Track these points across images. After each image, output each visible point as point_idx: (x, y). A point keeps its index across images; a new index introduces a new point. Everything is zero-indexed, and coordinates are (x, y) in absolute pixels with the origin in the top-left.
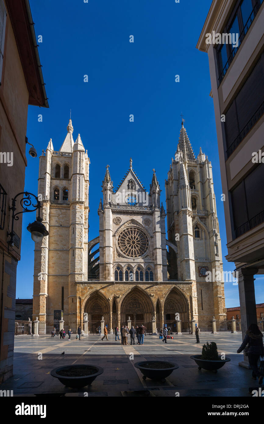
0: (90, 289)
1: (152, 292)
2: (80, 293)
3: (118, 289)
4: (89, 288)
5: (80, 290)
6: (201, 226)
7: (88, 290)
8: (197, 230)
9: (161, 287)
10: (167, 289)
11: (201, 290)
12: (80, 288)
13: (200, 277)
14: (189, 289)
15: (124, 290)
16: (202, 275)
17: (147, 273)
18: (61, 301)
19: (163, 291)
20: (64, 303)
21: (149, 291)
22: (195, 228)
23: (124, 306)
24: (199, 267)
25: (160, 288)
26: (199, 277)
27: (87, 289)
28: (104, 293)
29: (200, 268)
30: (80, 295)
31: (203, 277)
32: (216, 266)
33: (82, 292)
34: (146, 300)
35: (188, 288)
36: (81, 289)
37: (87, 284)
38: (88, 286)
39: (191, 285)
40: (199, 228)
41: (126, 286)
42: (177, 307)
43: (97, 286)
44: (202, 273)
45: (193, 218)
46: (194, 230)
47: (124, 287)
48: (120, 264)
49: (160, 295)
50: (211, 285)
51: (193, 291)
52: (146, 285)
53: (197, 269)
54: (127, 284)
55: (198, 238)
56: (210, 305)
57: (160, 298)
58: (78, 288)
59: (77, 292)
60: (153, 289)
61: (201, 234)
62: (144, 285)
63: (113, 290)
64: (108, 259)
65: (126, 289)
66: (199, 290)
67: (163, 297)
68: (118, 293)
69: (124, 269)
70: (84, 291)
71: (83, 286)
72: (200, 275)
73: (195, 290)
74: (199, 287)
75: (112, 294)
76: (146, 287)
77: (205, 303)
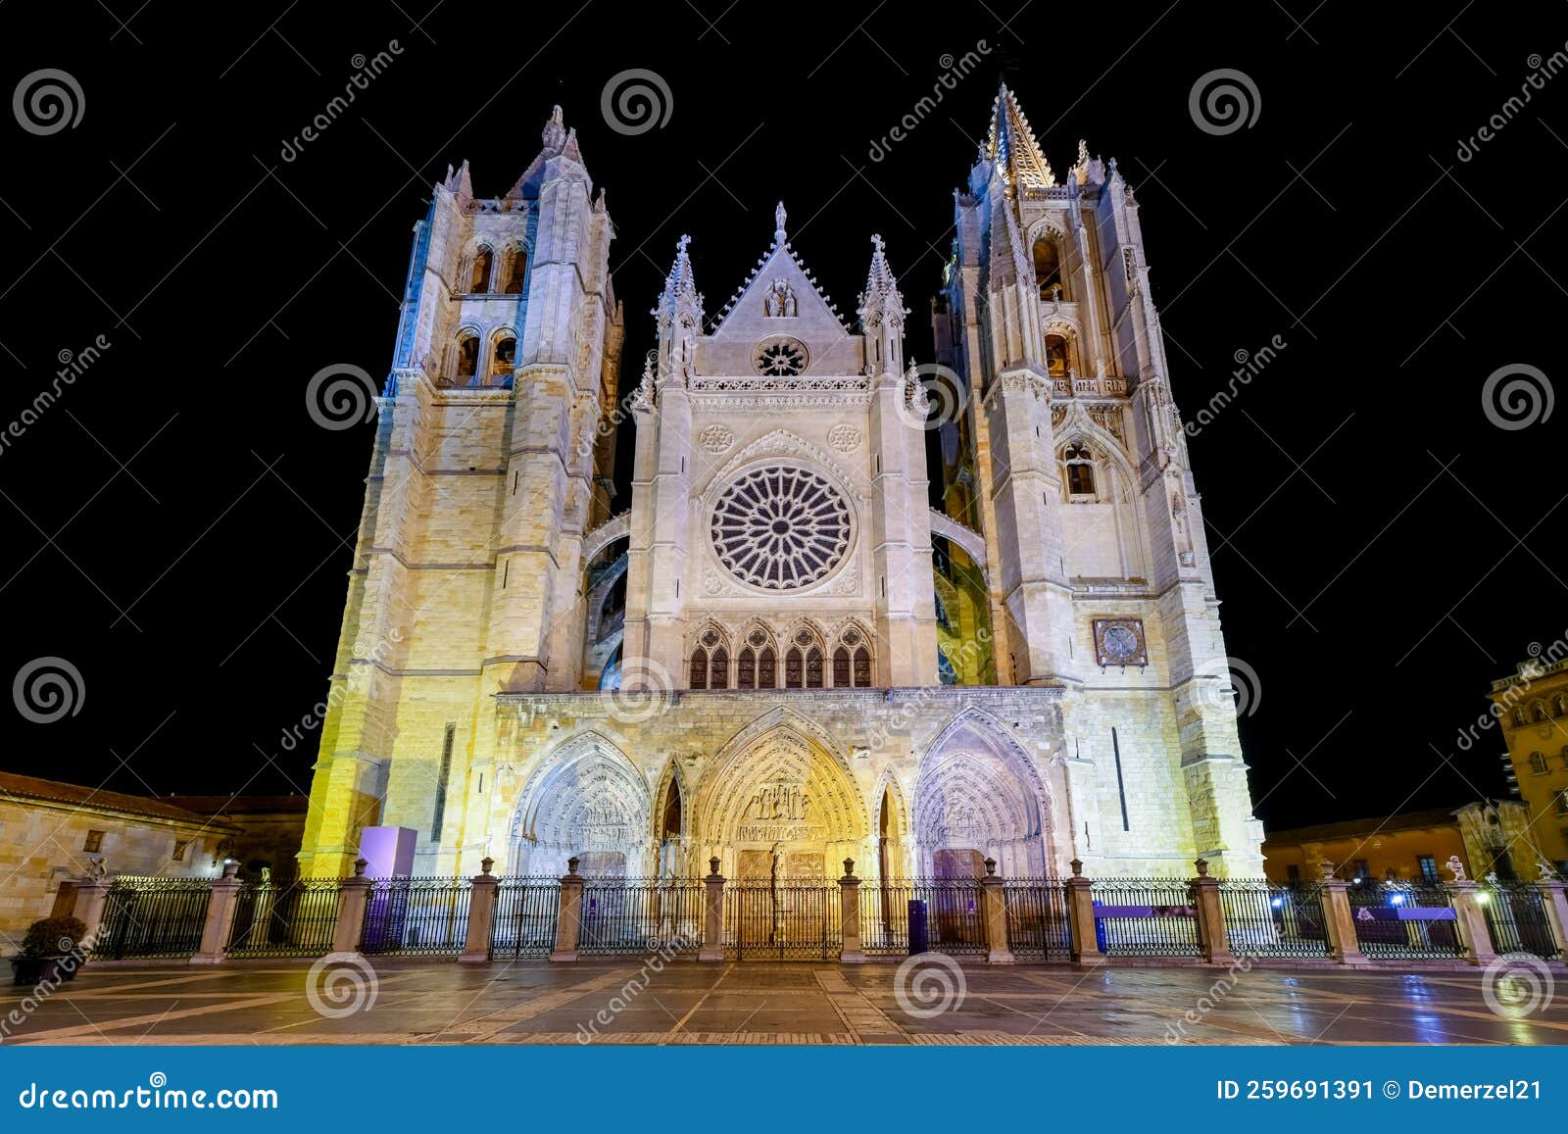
0: (560, 730)
1: (856, 738)
2: (513, 749)
3: (691, 726)
4: (554, 722)
5: (514, 735)
6: (1096, 445)
7: (549, 730)
8: (1078, 461)
10: (935, 724)
11: (1114, 729)
12: (515, 722)
13: (1104, 666)
14: (1049, 723)
15: (719, 732)
16: (1112, 659)
17: (841, 657)
18: (434, 786)
19: (914, 733)
20: (449, 797)
21: (845, 732)
22: (1071, 455)
24: (1094, 623)
26: (1099, 669)
27: (545, 725)
28: (625, 745)
29: (1099, 625)
30: (512, 756)
31: (1118, 669)
33: (521, 739)
35: (1042, 718)
36: (520, 726)
37: (546, 702)
38: (552, 715)
39: (1058, 701)
40: (1086, 455)
41: (729, 712)
42: (992, 816)
43: (592, 715)
44: (1112, 648)
45: (1060, 413)
46: (1066, 464)
47: (721, 718)
48: (717, 618)
49: (899, 751)
50: (1163, 705)
51: (1068, 732)
52: (831, 706)
53: (1086, 632)
54: (734, 704)
55: (1084, 497)
56: (1164, 807)
57: (901, 766)
58: (504, 725)
59: (499, 744)
60: (864, 725)
61: (1099, 480)
62: (819, 707)
63: (667, 732)
64: (663, 598)
65: (729, 727)
66: (1101, 733)
67: (913, 763)
68: (690, 744)
69: (734, 642)
70: (531, 739)
71: (529, 713)
72: (1104, 660)
73: (1080, 729)
74: (1100, 717)
75: (661, 750)
76: (828, 713)
77: (1140, 796)
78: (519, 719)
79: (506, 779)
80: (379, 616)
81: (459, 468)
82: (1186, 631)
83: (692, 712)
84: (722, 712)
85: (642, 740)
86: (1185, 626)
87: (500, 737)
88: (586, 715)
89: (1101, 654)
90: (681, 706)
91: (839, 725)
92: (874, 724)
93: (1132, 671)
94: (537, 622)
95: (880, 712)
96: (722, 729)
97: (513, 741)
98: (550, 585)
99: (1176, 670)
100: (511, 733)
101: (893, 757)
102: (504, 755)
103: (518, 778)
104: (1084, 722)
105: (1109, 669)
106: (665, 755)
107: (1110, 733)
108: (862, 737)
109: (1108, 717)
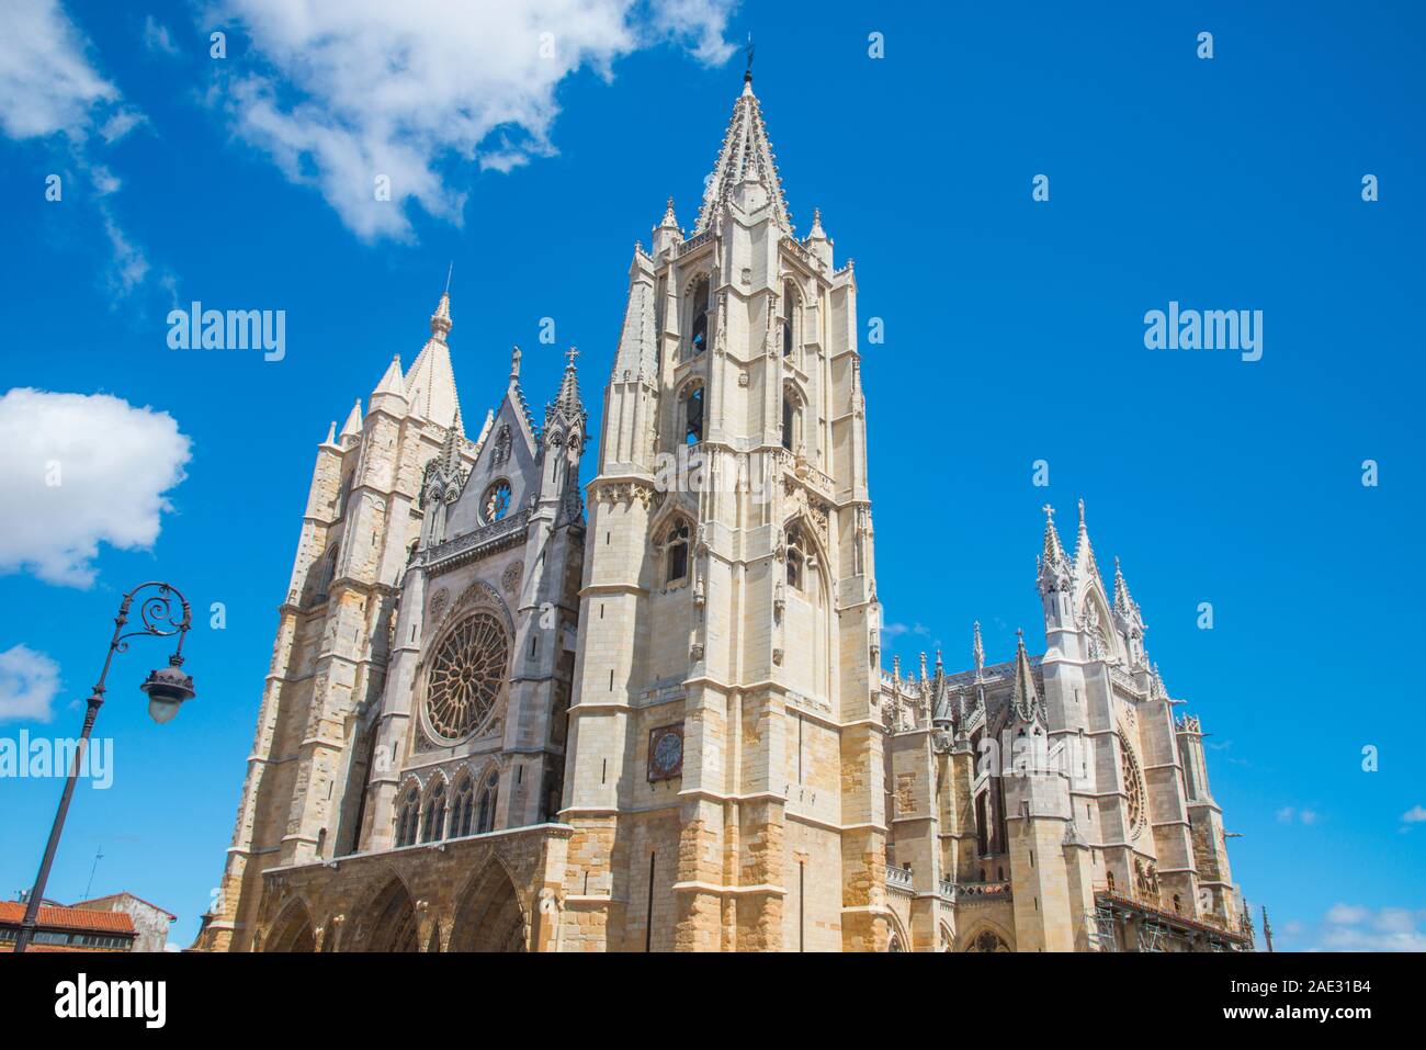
0: (287, 897)
1: (422, 891)
2: (264, 917)
3: (342, 889)
4: (284, 892)
5: (266, 905)
8: (677, 542)
10: (468, 873)
12: (268, 895)
13: (649, 785)
16: (658, 772)
17: (485, 800)
19: (456, 884)
24: (651, 734)
28: (311, 907)
30: (263, 922)
33: (268, 907)
35: (533, 859)
36: (269, 897)
43: (301, 884)
44: (661, 760)
46: (665, 548)
49: (445, 903)
54: (366, 867)
55: (677, 583)
57: (442, 918)
58: (263, 897)
59: (259, 913)
60: (429, 879)
63: (331, 896)
67: (450, 914)
68: (340, 905)
69: (422, 797)
70: (272, 908)
71: (275, 886)
72: (652, 776)
74: (643, 842)
75: (326, 913)
76: (412, 869)
77: (663, 931)
78: (270, 891)
85: (319, 904)
87: (260, 907)
88: (298, 885)
89: (650, 768)
91: (416, 880)
96: (357, 890)
97: (265, 910)
100: (265, 903)
101: (440, 909)
102: (260, 921)
104: (602, 854)
105: (658, 784)
106: (327, 916)
107: (649, 859)
108: (426, 890)
109: (650, 841)
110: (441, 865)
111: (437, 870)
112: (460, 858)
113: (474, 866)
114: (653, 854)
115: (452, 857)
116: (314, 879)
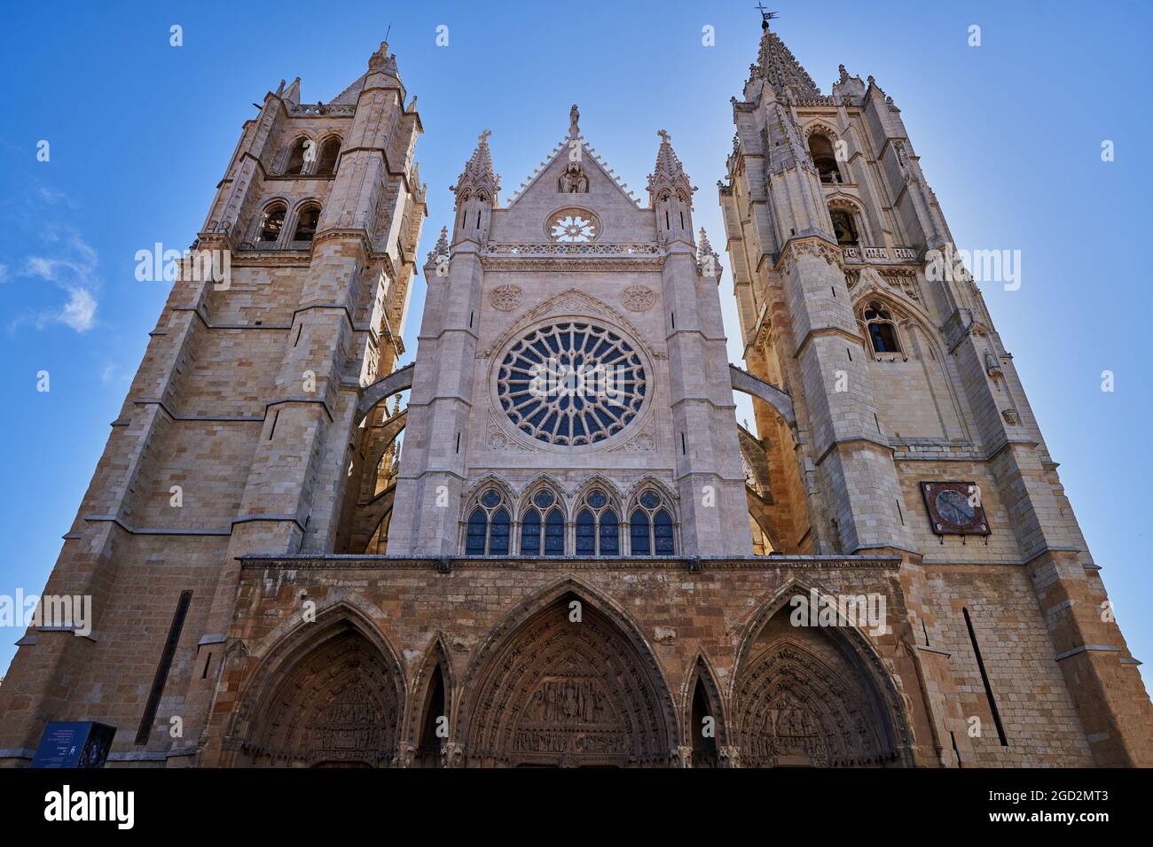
0: (309, 600)
1: (657, 617)
3: (461, 598)
4: (303, 591)
5: (254, 606)
6: (896, 306)
7: (296, 602)
8: (878, 319)
9: (711, 586)
12: (258, 591)
13: (940, 535)
14: (888, 601)
15: (495, 607)
17: (638, 522)
18: (153, 669)
20: (167, 684)
21: (643, 610)
22: (870, 315)
23: (508, 711)
24: (921, 487)
25: (708, 593)
26: (935, 538)
27: (291, 596)
28: (383, 620)
29: (928, 488)
30: (248, 632)
31: (958, 539)
32: (1020, 475)
33: (261, 612)
34: (633, 671)
36: (262, 596)
37: (297, 567)
38: (301, 581)
39: (896, 575)
40: (885, 315)
41: (509, 583)
42: (830, 721)
43: (348, 583)
44: (947, 514)
45: (852, 275)
46: (867, 323)
47: (499, 590)
48: (501, 476)
49: (710, 635)
50: (1017, 581)
51: (912, 613)
52: (627, 578)
53: (915, 496)
54: (514, 574)
55: (891, 356)
56: (1046, 713)
57: (713, 654)
58: (244, 594)
59: (235, 618)
60: (667, 601)
61: (903, 337)
62: (614, 578)
63: (433, 607)
64: (440, 453)
65: (507, 601)
66: (950, 614)
67: (728, 651)
68: (459, 621)
69: (517, 503)
70: (273, 611)
71: (276, 580)
72: (940, 527)
73: (925, 609)
74: (946, 596)
75: (424, 629)
76: (624, 587)
77: (1013, 697)
78: (264, 587)
79: (237, 661)
80: (132, 467)
81: (245, 323)
82: (1027, 494)
83: (465, 582)
84: (499, 583)
85: (403, 616)
86: (1025, 490)
87: (237, 609)
88: (341, 584)
89: (935, 521)
90: (452, 576)
91: (638, 602)
92: (678, 600)
93: (974, 543)
94: (300, 476)
95: (685, 586)
96: (499, 604)
97: (252, 613)
98: (320, 439)
99: (1024, 541)
100: (251, 603)
101: (704, 642)
102: (239, 631)
103: (251, 660)
104: (929, 602)
105: (946, 538)
106: (429, 635)
107: (962, 615)
108: (666, 616)
109: (955, 596)
110: (688, 586)
111: (683, 593)
112: (728, 581)
113: (762, 593)
114: (965, 611)
115: (711, 579)
116: (384, 578)
